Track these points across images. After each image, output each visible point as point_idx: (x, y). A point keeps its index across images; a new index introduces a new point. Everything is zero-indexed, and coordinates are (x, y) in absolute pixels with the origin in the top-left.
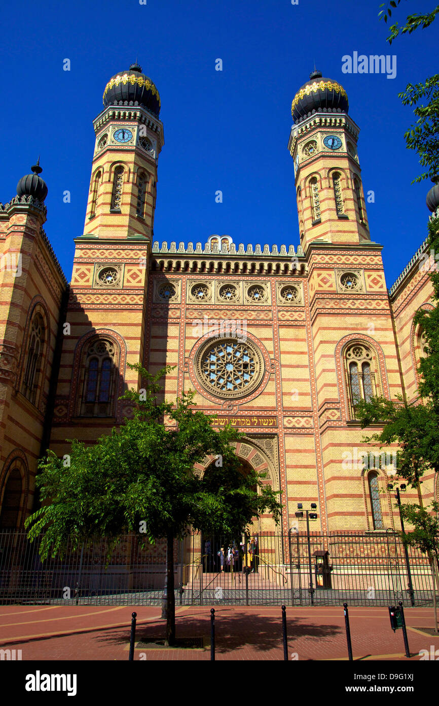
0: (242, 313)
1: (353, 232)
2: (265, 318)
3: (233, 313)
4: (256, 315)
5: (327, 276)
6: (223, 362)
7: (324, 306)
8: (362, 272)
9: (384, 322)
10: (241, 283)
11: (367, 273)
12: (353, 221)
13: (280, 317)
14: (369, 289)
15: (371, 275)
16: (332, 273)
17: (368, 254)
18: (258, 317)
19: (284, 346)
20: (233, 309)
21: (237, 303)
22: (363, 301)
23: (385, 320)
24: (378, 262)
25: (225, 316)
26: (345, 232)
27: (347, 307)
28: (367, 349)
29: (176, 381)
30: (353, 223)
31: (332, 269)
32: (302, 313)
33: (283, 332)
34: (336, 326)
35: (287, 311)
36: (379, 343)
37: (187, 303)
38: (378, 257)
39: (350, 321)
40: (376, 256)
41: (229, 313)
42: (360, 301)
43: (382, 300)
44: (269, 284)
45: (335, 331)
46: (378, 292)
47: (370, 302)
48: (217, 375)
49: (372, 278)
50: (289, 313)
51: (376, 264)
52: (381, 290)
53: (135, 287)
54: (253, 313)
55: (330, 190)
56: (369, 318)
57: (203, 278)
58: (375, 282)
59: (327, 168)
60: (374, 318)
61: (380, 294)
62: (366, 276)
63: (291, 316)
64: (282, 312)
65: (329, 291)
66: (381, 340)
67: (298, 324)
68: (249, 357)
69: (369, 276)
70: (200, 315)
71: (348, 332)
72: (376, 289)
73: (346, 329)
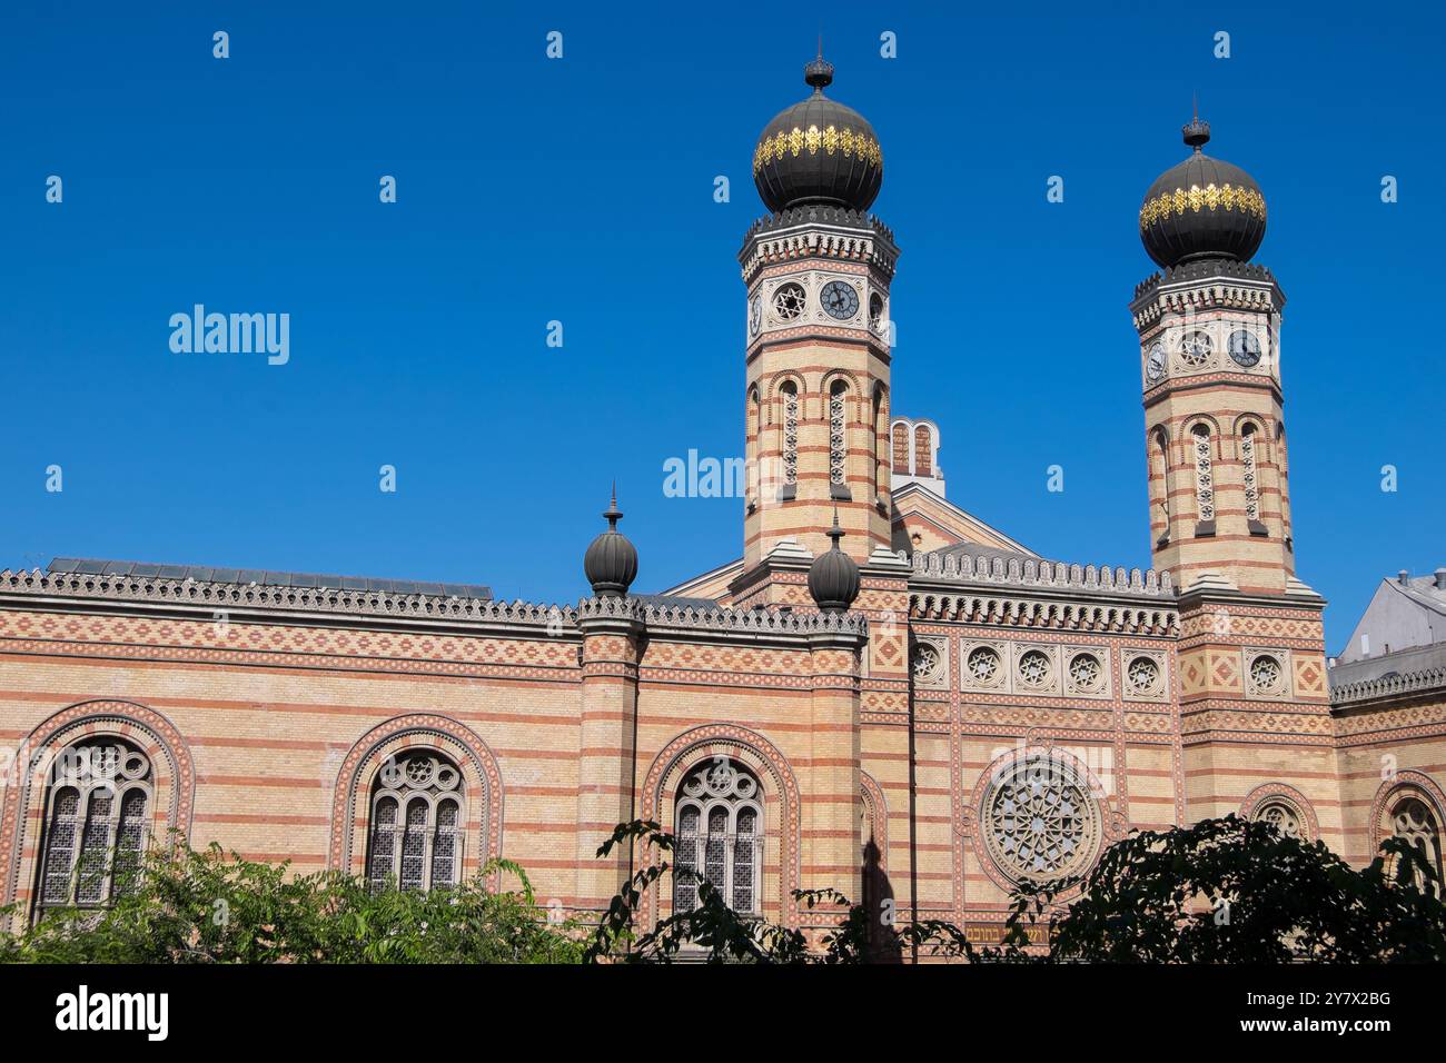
0: (1060, 715)
1: (1274, 566)
2: (1102, 727)
3: (1046, 714)
4: (1086, 719)
5: (1228, 662)
6: (1029, 816)
7: (1221, 726)
8: (1287, 653)
9: (1320, 761)
10: (1058, 649)
11: (1297, 658)
12: (1276, 541)
13: (1127, 724)
14: (1298, 692)
15: (1303, 662)
16: (1236, 654)
17: (1299, 617)
18: (1089, 722)
19: (1136, 786)
20: (1045, 705)
21: (1051, 693)
22: (1288, 717)
23: (1323, 756)
24: (1316, 635)
25: (1030, 719)
26: (1260, 565)
27: (1260, 728)
28: (1291, 813)
29: (950, 853)
30: (1275, 545)
31: (1237, 647)
32: (1165, 718)
33: (1134, 757)
34: (1242, 767)
35: (1140, 713)
36: (1311, 803)
37: (962, 690)
38: (1316, 624)
39: (1267, 757)
40: (1312, 621)
41: (1038, 713)
42: (1282, 716)
43: (1320, 716)
44: (1107, 653)
45: (1239, 778)
46: (1313, 698)
47: (1299, 720)
48: (1017, 840)
49: (1304, 668)
50: (1144, 717)
51: (1313, 639)
52: (1319, 694)
53: (891, 674)
54: (1080, 715)
55: (1236, 466)
56: (1297, 752)
57: (989, 636)
58: (1310, 676)
59: (1233, 413)
60: (1305, 753)
61: (1316, 702)
62: (1295, 664)
63: (1148, 722)
64: (1130, 715)
65: (1231, 694)
66: (1316, 796)
67: (1159, 741)
68: (1073, 805)
69: (1300, 664)
70: (986, 717)
71: (1261, 780)
72: (1310, 692)
73: (1258, 773)
